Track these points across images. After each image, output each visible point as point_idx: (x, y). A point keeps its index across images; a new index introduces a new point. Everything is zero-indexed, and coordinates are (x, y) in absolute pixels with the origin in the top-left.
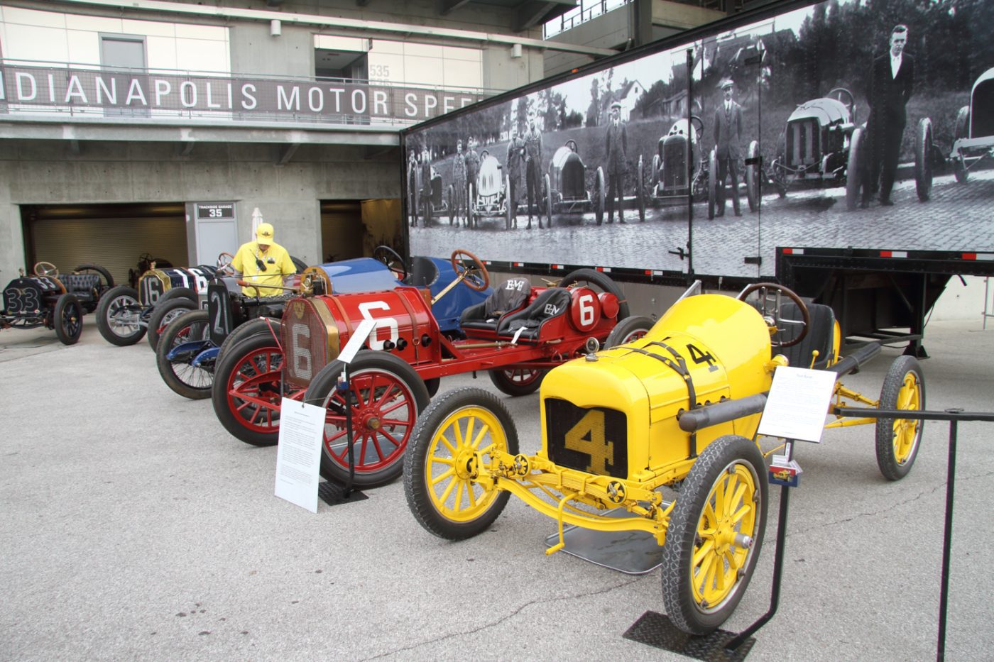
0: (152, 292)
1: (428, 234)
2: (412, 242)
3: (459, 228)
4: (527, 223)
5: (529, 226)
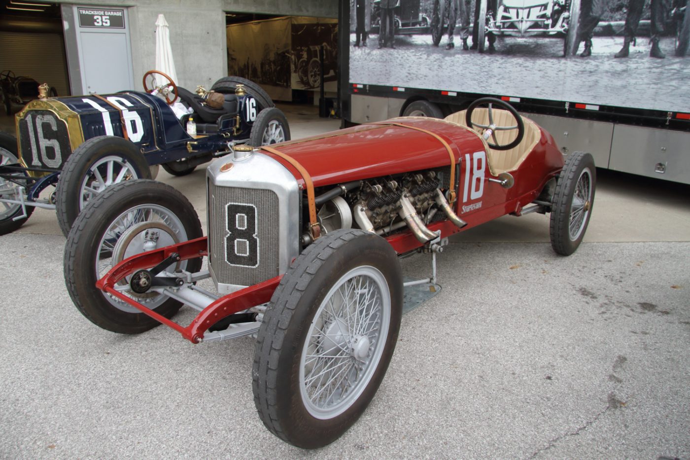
0: (44, 143)
1: (386, 57)
2: (352, 65)
3: (452, 51)
4: (618, 49)
5: (624, 54)
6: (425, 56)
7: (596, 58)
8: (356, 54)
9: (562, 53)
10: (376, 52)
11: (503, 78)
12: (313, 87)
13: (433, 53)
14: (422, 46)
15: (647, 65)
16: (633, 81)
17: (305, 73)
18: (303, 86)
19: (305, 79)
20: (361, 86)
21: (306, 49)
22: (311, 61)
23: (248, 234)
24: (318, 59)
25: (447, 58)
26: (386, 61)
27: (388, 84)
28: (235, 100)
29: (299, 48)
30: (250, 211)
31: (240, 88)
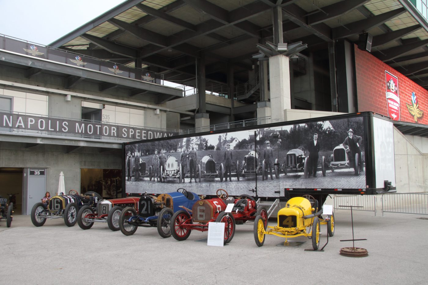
0: (56, 205)
1: (137, 184)
2: (127, 187)
3: (155, 182)
4: (189, 181)
5: (191, 182)
6: (148, 184)
7: (186, 183)
8: (128, 183)
9: (179, 182)
10: (134, 183)
11: (167, 189)
12: (113, 196)
13: (150, 183)
14: (147, 181)
15: (195, 184)
16: (193, 188)
17: (109, 190)
18: (108, 196)
19: (109, 192)
20: (129, 194)
21: (110, 179)
22: (112, 185)
23: (105, 210)
24: (115, 184)
25: (154, 184)
26: (137, 185)
27: (138, 193)
28: (92, 197)
29: (107, 179)
30: (105, 207)
31: (93, 194)
